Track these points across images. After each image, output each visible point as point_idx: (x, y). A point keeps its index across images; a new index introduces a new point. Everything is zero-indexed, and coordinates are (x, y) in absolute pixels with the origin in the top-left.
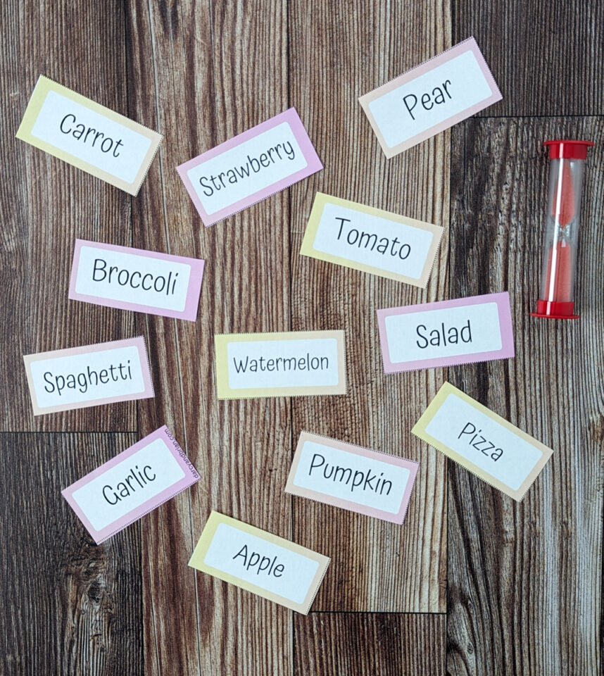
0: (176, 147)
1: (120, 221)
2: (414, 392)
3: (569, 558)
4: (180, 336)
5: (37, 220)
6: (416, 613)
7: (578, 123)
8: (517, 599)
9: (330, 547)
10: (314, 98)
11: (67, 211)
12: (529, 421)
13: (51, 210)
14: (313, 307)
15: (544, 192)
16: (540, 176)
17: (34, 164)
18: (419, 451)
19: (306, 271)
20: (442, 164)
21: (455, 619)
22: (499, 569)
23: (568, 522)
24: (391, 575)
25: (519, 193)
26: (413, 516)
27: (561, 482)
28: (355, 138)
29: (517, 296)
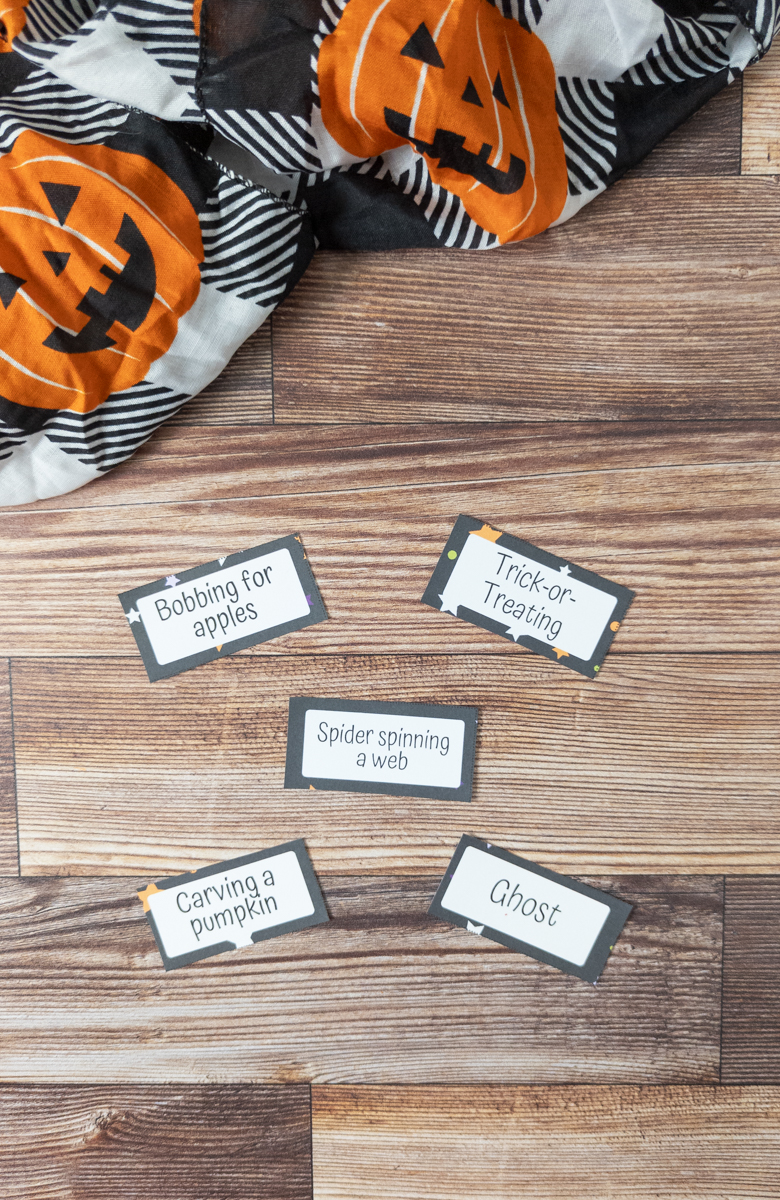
0: (698, 490)
1: (592, 403)
2: (342, 829)
3: (110, 1041)
4: (420, 491)
5: (595, 276)
6: (17, 833)
7: (711, 1039)
8: (47, 972)
9: (109, 712)
10: (759, 688)
11: (608, 323)
12: (303, 985)
13: (609, 298)
14: (464, 686)
15: (620, 998)
16: (642, 992)
17: (679, 274)
18: (255, 837)
19: (515, 676)
20: (663, 863)
21: (13, 888)
22: (89, 947)
23: (162, 1038)
24: (72, 798)
25: (620, 966)
26: (160, 828)
27: (217, 1028)
28: (703, 746)
29: (479, 966)
